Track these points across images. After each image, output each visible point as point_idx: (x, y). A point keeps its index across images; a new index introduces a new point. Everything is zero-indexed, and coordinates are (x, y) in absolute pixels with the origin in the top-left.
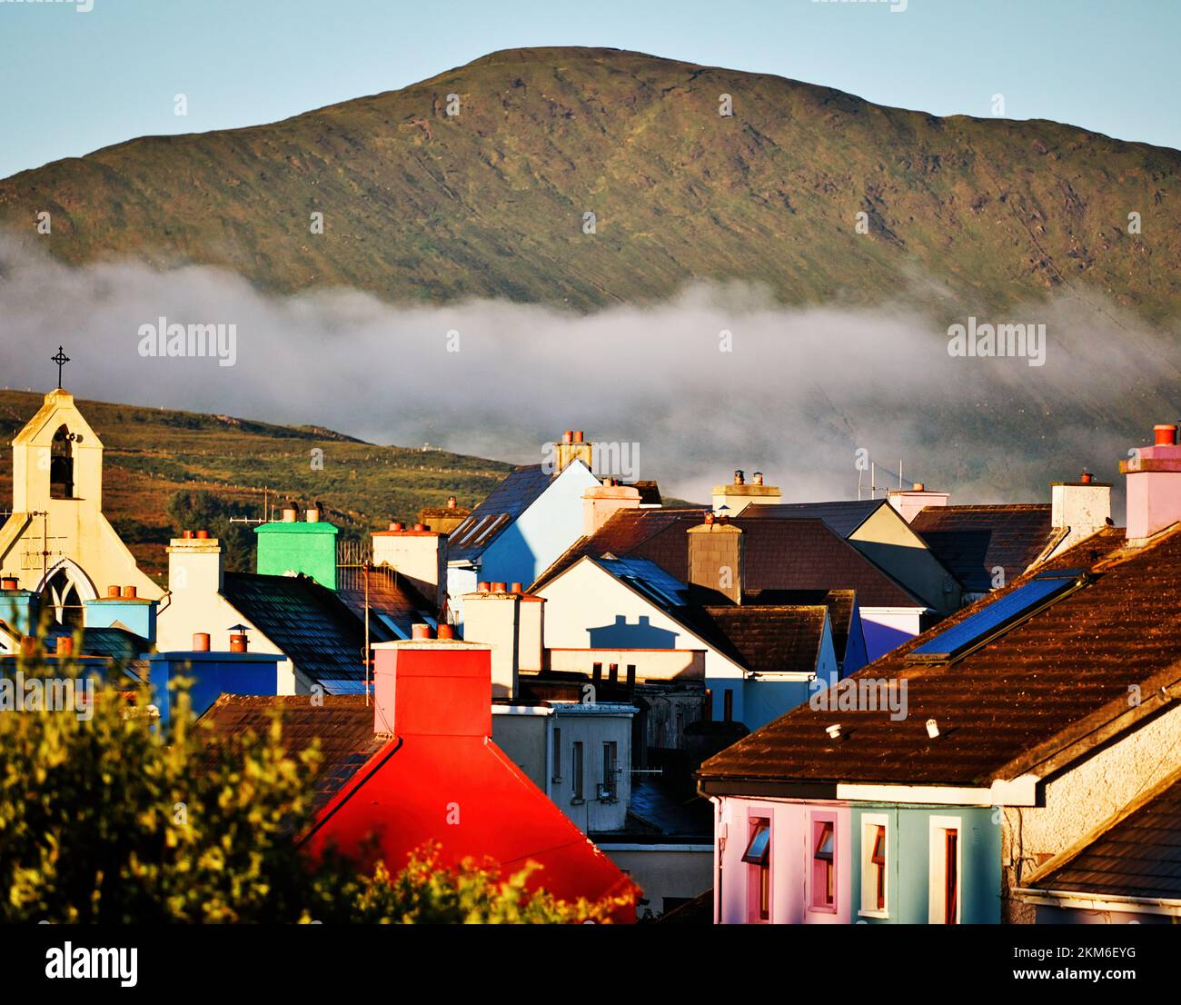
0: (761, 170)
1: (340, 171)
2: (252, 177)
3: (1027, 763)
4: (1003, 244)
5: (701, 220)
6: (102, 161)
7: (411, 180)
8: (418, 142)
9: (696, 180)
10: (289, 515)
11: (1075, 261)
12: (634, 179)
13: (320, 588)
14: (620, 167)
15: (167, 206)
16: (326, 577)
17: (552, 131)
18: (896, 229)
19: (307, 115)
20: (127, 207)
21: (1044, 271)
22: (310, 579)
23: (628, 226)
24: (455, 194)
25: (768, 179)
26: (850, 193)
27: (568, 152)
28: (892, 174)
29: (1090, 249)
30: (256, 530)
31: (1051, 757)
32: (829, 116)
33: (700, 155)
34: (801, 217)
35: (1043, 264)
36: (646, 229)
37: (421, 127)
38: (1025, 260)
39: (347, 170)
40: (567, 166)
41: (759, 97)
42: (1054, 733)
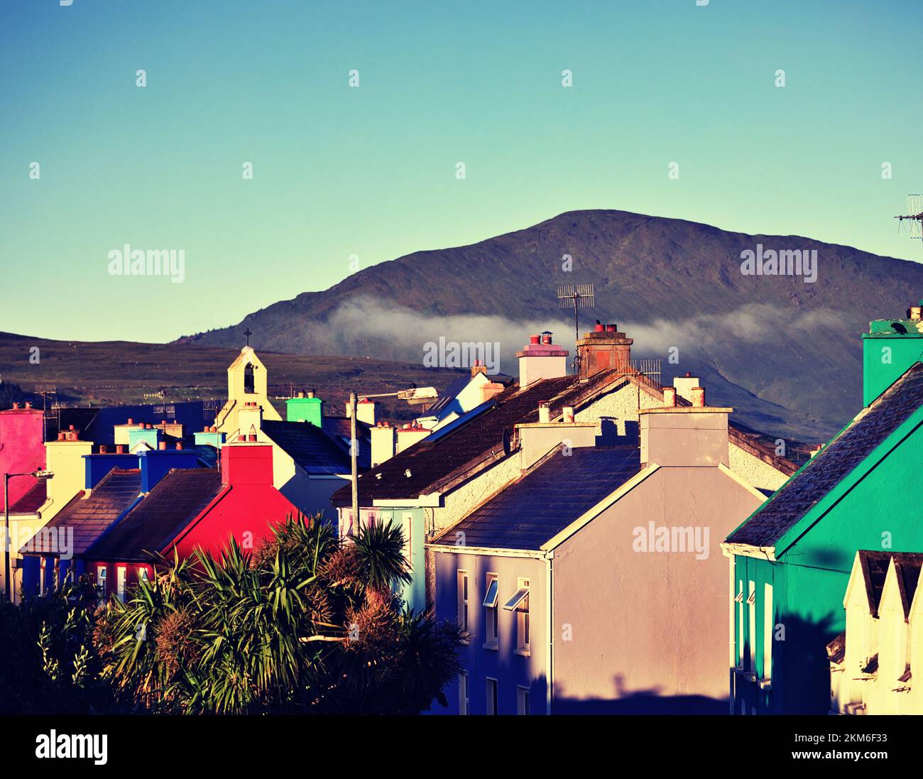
0: (677, 259)
1: (501, 263)
2: (464, 267)
3: (435, 487)
4: (779, 288)
5: (652, 280)
6: (402, 262)
7: (530, 266)
8: (533, 251)
9: (650, 263)
10: (301, 395)
11: (809, 294)
12: (624, 264)
13: (314, 427)
14: (618, 259)
15: (430, 280)
16: (317, 422)
17: (589, 245)
18: (734, 282)
19: (487, 241)
20: (413, 281)
21: (796, 298)
22: (310, 423)
23: (622, 283)
24: (549, 272)
25: (680, 262)
26: (714, 267)
27: (596, 253)
28: (731, 259)
29: (815, 289)
30: (286, 402)
31: (446, 484)
32: (704, 236)
33: (651, 254)
34: (694, 278)
35: (796, 295)
36: (629, 285)
37: (535, 245)
38: (788, 294)
39: (504, 263)
40: (596, 259)
41: (675, 228)
42: (448, 473)
